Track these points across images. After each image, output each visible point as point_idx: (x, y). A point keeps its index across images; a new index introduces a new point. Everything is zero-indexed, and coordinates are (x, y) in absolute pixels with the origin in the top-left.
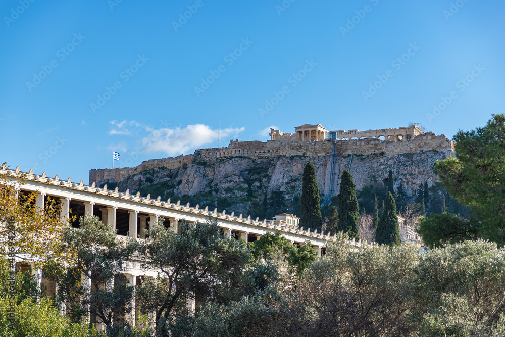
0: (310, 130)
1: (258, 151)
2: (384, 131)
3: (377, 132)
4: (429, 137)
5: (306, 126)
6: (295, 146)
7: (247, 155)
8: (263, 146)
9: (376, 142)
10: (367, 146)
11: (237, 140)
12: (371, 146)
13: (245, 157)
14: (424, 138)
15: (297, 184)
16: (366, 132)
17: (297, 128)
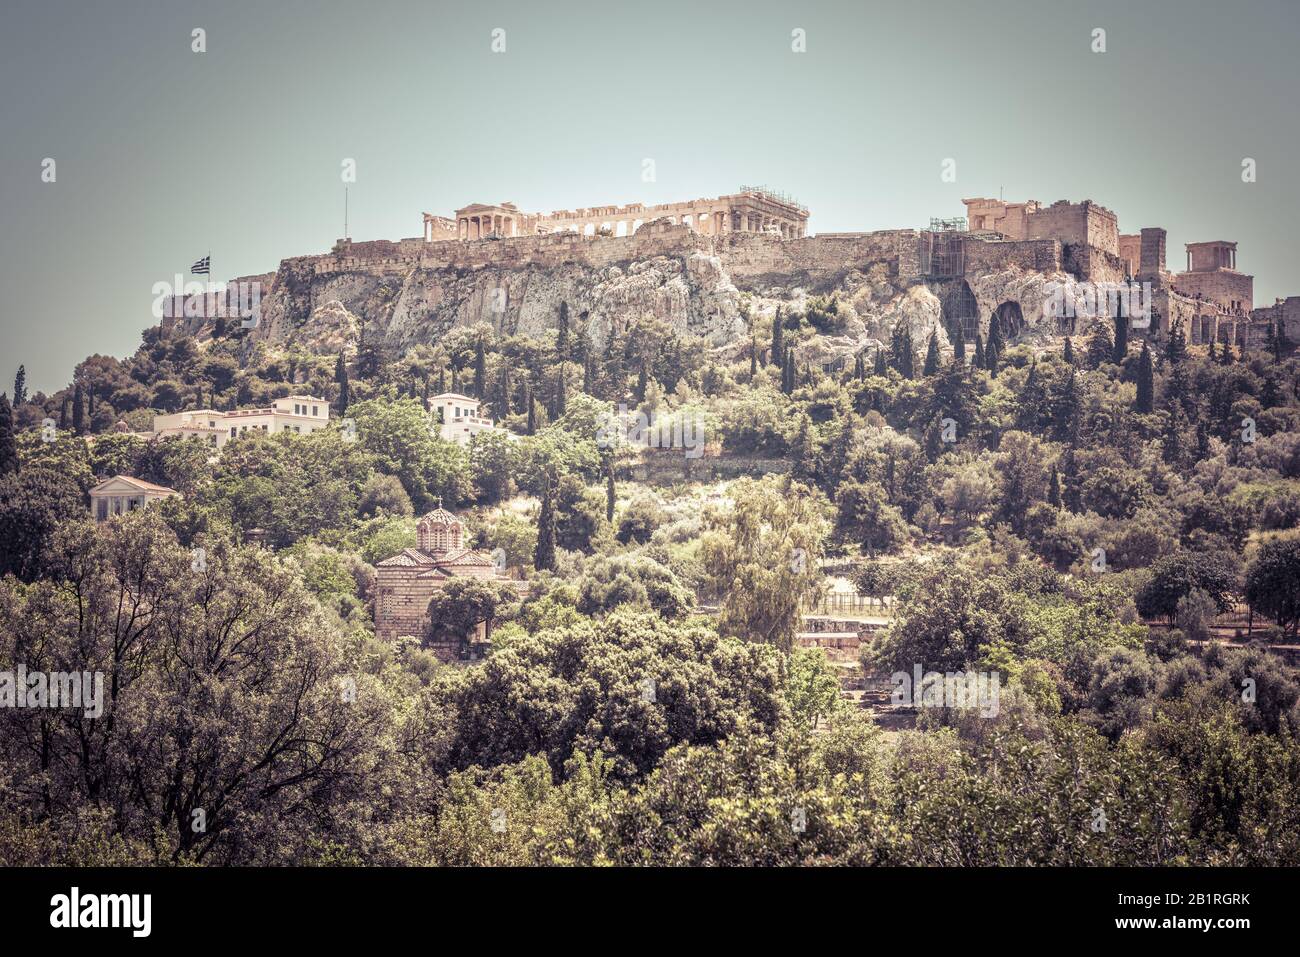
0: (480, 215)
1: (384, 261)
2: (691, 205)
3: (677, 207)
4: (662, 228)
5: (475, 208)
6: (435, 251)
7: (365, 269)
8: (394, 251)
9: (574, 240)
10: (558, 248)
11: (349, 240)
12: (565, 247)
13: (361, 273)
14: (653, 229)
15: (431, 326)
16: (658, 208)
17: (458, 213)
